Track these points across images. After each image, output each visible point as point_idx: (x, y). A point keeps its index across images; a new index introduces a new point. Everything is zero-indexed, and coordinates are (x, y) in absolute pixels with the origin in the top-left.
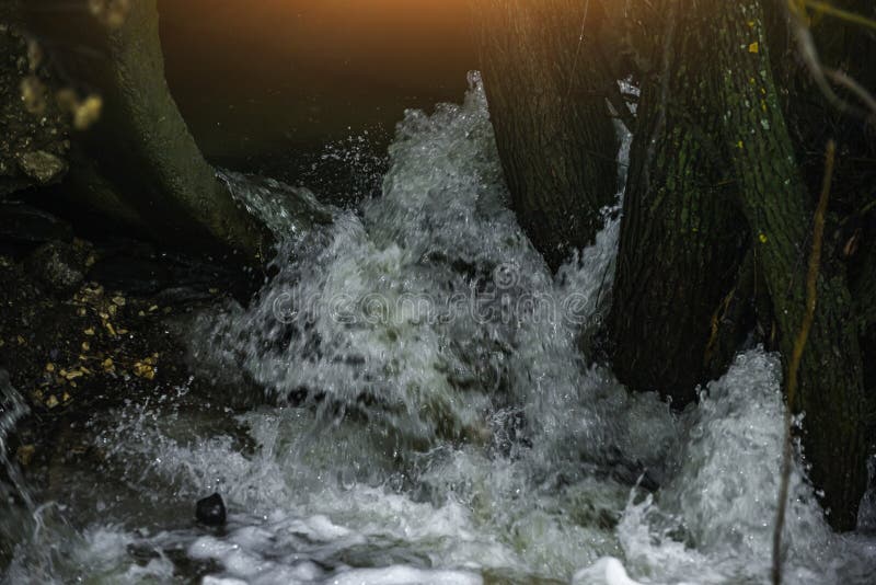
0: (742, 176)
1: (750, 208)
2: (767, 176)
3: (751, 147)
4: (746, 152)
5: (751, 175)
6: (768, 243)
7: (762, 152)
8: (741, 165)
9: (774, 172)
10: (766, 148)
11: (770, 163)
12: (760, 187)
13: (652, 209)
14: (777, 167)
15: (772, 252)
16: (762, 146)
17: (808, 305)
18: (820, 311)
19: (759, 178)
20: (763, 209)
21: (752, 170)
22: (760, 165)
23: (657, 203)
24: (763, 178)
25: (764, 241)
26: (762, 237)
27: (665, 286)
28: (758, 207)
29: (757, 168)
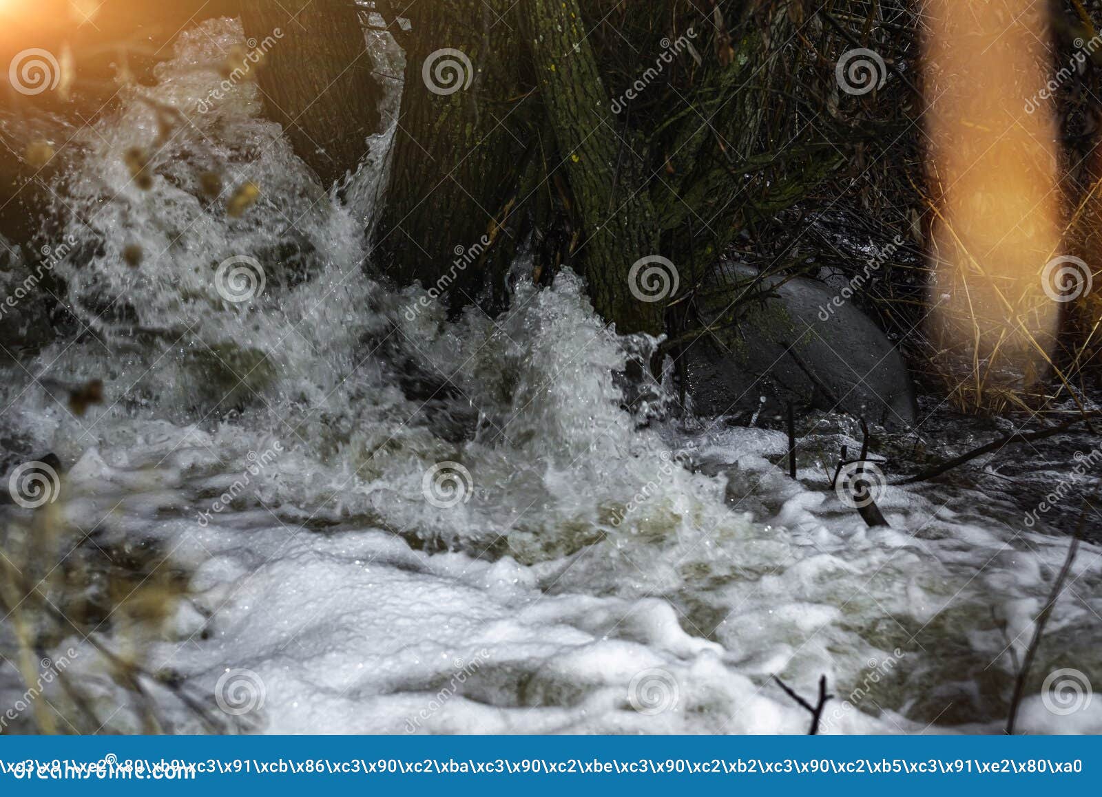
0: (554, 98)
1: (562, 129)
2: (580, 98)
3: (564, 71)
4: (559, 74)
5: (564, 97)
6: (580, 162)
7: (575, 75)
8: (553, 88)
9: (586, 93)
10: (578, 70)
11: (582, 86)
12: (573, 108)
13: (437, 125)
14: (589, 88)
15: (585, 172)
16: (575, 68)
17: (621, 221)
18: (631, 226)
19: (572, 100)
20: (575, 130)
21: (564, 92)
22: (573, 88)
23: (442, 118)
24: (576, 100)
25: (576, 160)
26: (574, 157)
27: (448, 198)
28: (571, 128)
29: (570, 90)
